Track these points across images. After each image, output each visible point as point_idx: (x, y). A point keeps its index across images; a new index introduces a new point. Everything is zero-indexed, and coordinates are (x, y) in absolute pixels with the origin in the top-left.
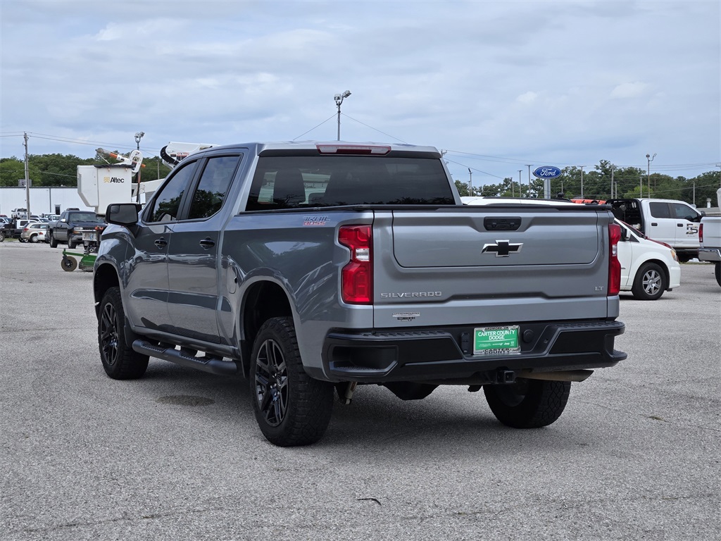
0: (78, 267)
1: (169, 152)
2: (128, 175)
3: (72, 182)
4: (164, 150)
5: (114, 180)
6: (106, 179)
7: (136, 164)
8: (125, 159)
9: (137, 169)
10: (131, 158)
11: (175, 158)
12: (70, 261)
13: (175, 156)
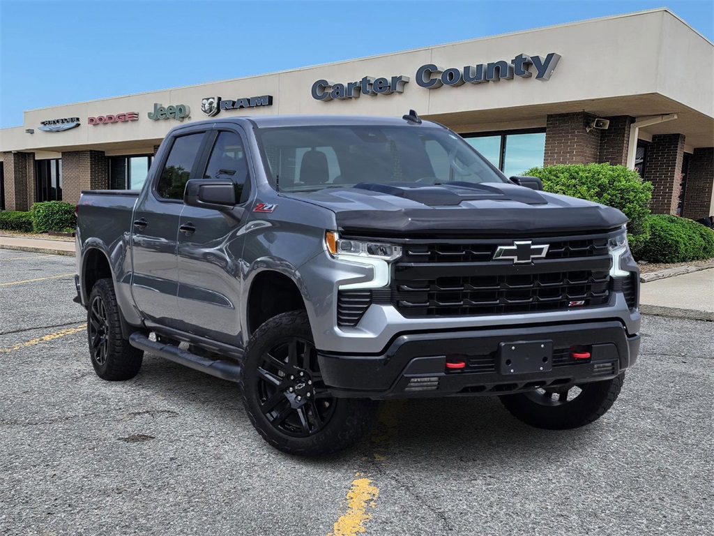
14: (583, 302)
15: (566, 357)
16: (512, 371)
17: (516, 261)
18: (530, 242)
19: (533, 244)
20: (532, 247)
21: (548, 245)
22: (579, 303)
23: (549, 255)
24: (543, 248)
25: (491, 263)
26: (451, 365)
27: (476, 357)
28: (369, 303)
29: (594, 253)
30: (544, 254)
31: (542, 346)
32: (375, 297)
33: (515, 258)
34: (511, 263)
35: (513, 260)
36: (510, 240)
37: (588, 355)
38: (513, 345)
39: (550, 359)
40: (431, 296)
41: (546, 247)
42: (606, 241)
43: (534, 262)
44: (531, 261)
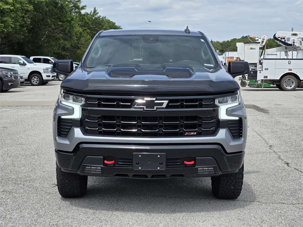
0: (247, 85)
1: (277, 36)
2: (257, 47)
3: (235, 49)
4: (275, 35)
5: (251, 49)
6: (248, 48)
7: (263, 41)
8: (259, 39)
9: (264, 44)
10: (262, 39)
11: (280, 39)
12: (244, 83)
13: (280, 37)
14: (195, 133)
15: (179, 163)
16: (140, 168)
17: (145, 109)
18: (154, 99)
19: (157, 100)
21: (167, 101)
22: (192, 133)
23: (168, 106)
24: (163, 103)
25: (133, 109)
27: (122, 159)
28: (71, 126)
29: (203, 107)
30: (164, 106)
32: (74, 123)
33: (145, 107)
34: (143, 110)
35: (143, 108)
37: (193, 162)
38: (140, 155)
39: (164, 164)
40: (100, 125)
41: (166, 102)
42: (213, 100)
43: (158, 110)
44: (155, 109)
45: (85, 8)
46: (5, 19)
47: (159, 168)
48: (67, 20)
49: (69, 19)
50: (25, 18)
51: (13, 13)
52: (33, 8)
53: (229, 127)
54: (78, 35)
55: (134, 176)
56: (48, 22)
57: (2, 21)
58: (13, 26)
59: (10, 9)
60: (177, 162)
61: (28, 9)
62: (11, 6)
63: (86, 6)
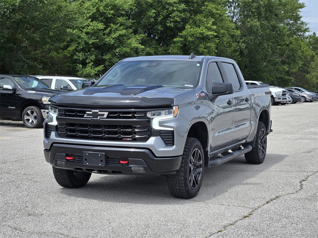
14: (131, 139)
16: (87, 164)
17: (92, 118)
18: (98, 111)
19: (100, 111)
20: (99, 113)
22: (128, 139)
24: (104, 114)
25: (83, 118)
26: (67, 158)
27: (78, 156)
28: (52, 131)
29: (136, 118)
30: (105, 116)
31: (100, 155)
34: (90, 119)
36: (90, 110)
37: (126, 162)
38: (87, 153)
39: (104, 161)
40: (67, 130)
41: (106, 114)
42: (145, 113)
43: (101, 119)
44: (99, 119)
45: (308, 30)
46: (209, 44)
47: (100, 164)
48: (285, 43)
49: (287, 43)
50: (240, 43)
51: (218, 39)
52: (240, 33)
53: (160, 136)
54: (308, 59)
55: (87, 170)
56: (264, 46)
57: (206, 47)
58: (217, 51)
59: (214, 35)
60: (116, 161)
61: (235, 34)
62: (214, 32)
63: (309, 29)
